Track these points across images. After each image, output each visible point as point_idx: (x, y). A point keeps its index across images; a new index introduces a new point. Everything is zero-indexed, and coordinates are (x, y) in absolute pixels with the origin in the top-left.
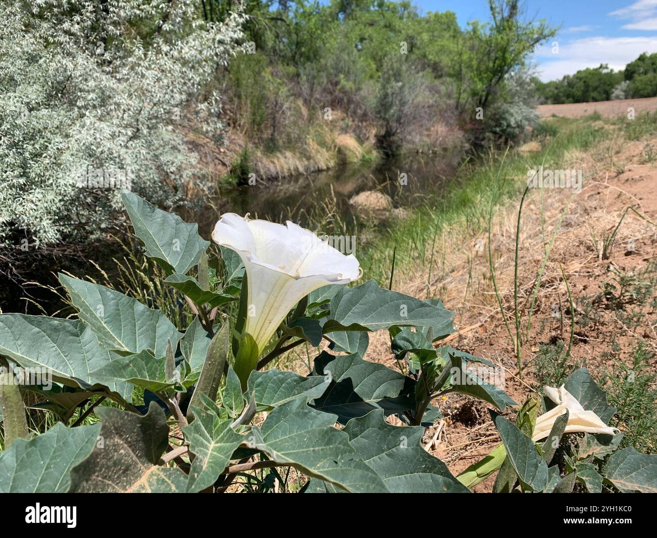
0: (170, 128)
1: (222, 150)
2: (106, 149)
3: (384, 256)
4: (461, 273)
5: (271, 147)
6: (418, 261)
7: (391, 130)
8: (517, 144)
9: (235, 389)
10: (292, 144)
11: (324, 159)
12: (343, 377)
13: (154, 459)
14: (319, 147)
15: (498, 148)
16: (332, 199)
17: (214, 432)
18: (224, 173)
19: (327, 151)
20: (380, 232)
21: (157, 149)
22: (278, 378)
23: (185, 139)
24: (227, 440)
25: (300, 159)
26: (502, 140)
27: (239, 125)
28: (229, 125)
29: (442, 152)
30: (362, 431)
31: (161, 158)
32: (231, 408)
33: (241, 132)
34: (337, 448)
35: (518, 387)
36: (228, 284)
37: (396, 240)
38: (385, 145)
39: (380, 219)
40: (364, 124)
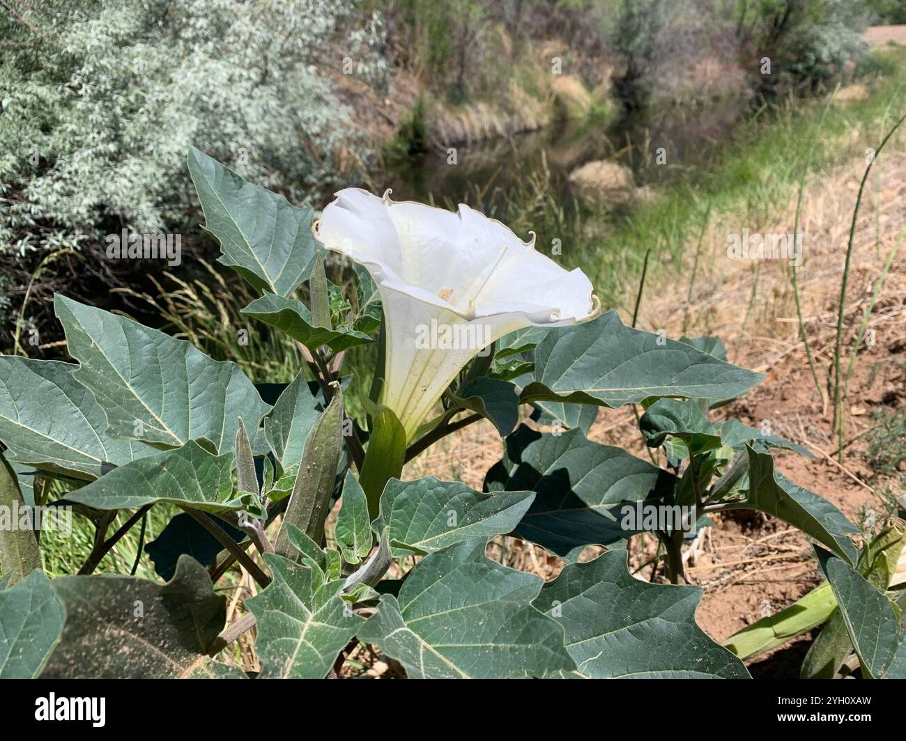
0: (312, 69)
1: (388, 102)
2: (221, 100)
3: (618, 259)
4: (737, 286)
5: (457, 97)
6: (670, 267)
7: (636, 69)
8: (831, 88)
9: (357, 511)
10: (487, 92)
11: (534, 114)
12: (554, 467)
13: (202, 645)
14: (528, 97)
15: (801, 95)
16: (543, 172)
17: (312, 597)
18: (390, 135)
19: (540, 100)
20: (614, 221)
21: (295, 100)
22: (437, 494)
23: (335, 87)
24: (333, 619)
25: (499, 114)
26: (808, 81)
27: (412, 65)
28: (397, 64)
29: (711, 103)
30: (586, 587)
31: (300, 113)
32: (350, 546)
33: (415, 75)
34: (541, 654)
35: (834, 476)
36: (362, 313)
37: (638, 236)
38: (626, 92)
39: (616, 203)
40: (596, 60)
